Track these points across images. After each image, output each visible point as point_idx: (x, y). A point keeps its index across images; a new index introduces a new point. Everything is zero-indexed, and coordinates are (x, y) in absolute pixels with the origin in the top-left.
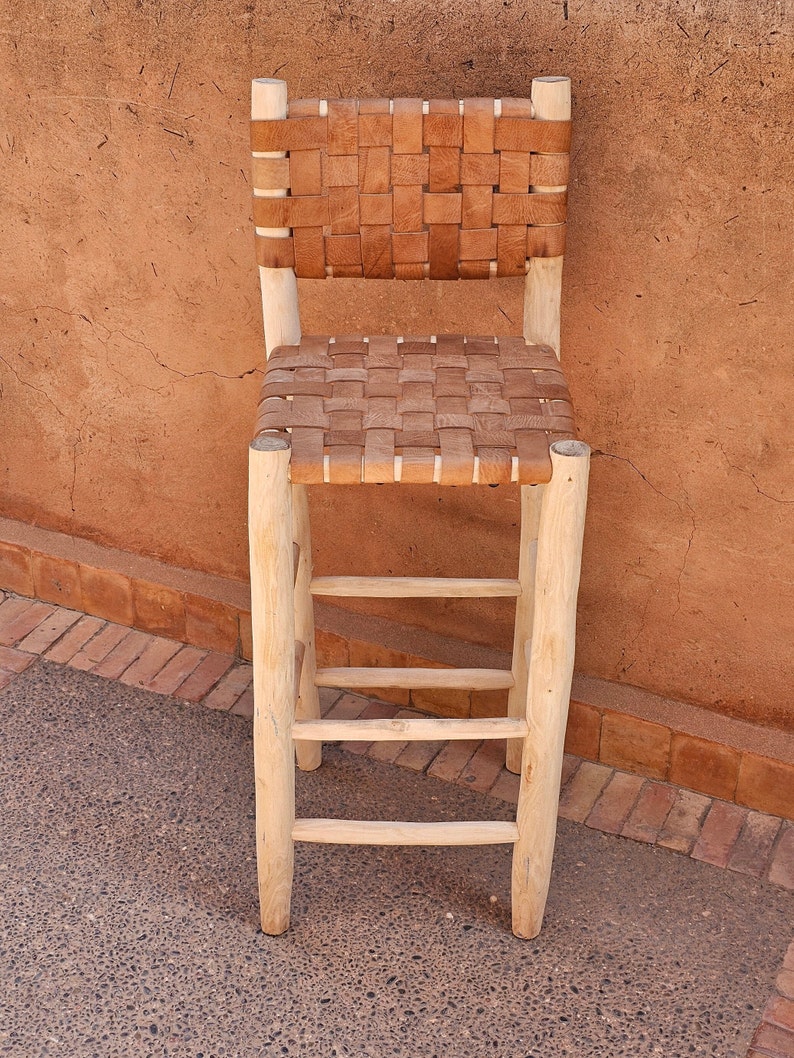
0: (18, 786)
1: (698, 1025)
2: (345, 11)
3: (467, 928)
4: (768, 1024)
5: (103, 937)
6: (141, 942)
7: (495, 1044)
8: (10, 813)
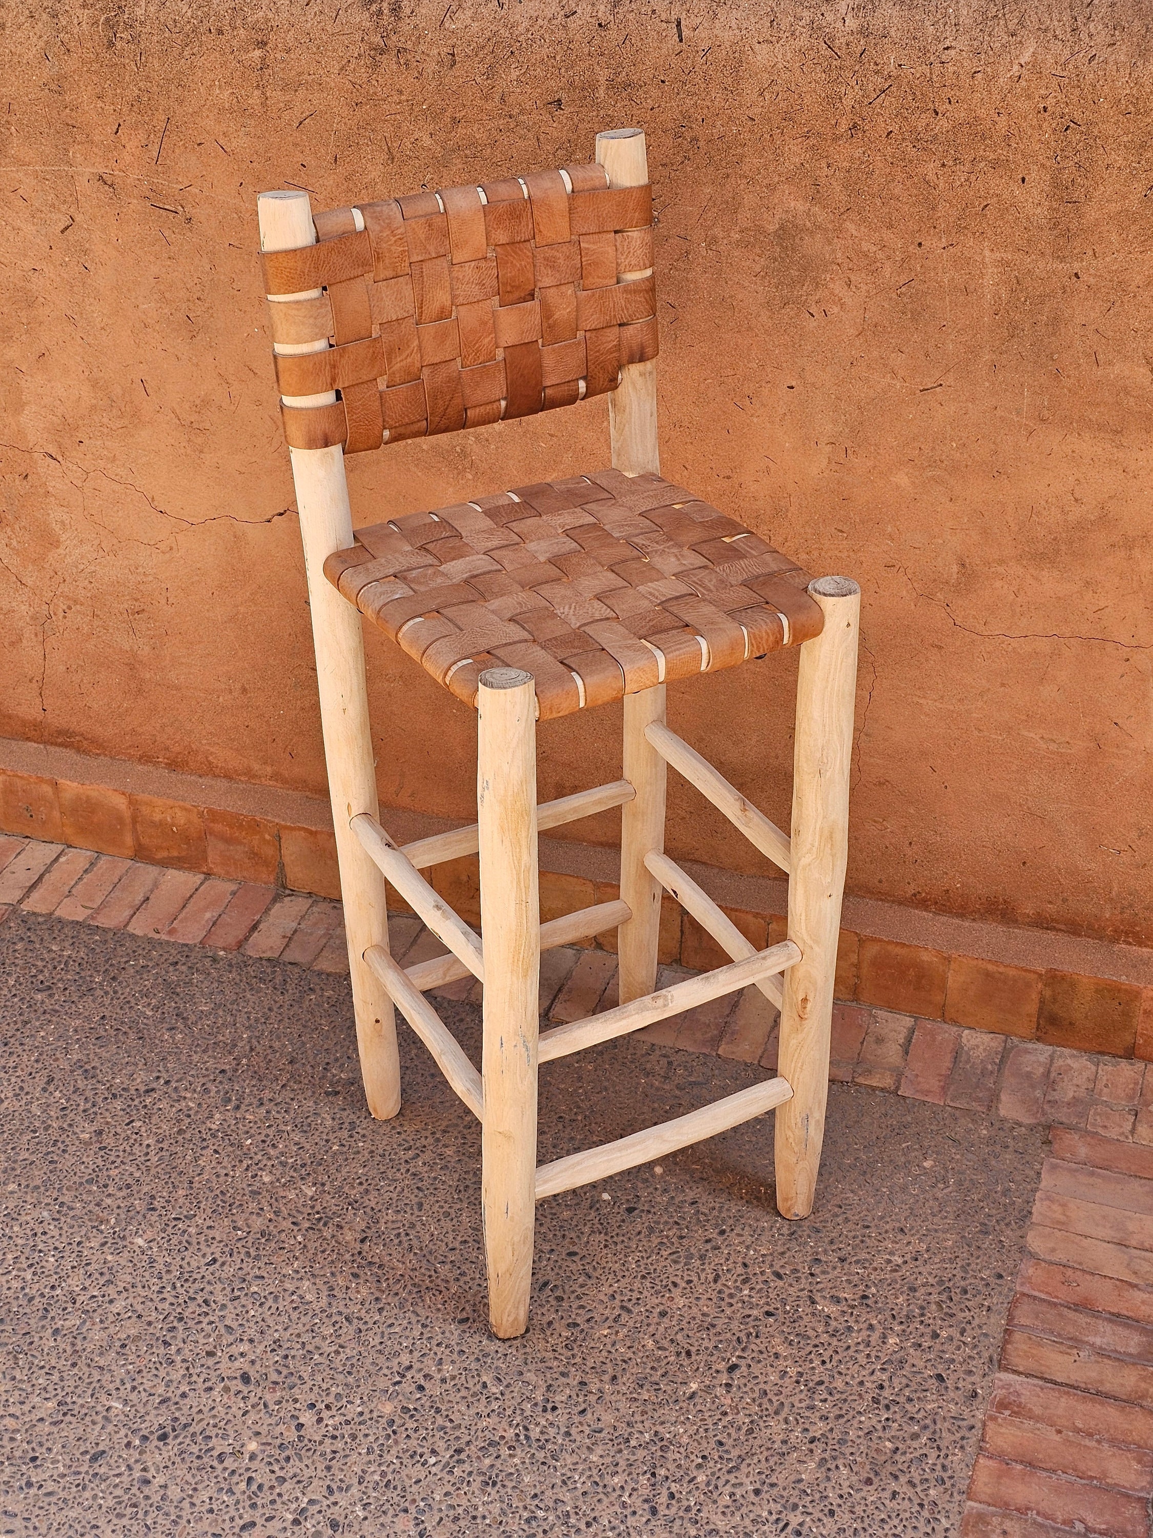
0: (13, 1080)
1: (939, 1304)
2: (389, 43)
3: (630, 1210)
4: (1024, 1294)
5: (159, 1266)
6: (211, 1268)
7: (688, 1354)
8: (9, 1116)
